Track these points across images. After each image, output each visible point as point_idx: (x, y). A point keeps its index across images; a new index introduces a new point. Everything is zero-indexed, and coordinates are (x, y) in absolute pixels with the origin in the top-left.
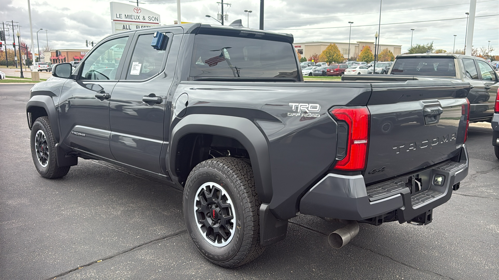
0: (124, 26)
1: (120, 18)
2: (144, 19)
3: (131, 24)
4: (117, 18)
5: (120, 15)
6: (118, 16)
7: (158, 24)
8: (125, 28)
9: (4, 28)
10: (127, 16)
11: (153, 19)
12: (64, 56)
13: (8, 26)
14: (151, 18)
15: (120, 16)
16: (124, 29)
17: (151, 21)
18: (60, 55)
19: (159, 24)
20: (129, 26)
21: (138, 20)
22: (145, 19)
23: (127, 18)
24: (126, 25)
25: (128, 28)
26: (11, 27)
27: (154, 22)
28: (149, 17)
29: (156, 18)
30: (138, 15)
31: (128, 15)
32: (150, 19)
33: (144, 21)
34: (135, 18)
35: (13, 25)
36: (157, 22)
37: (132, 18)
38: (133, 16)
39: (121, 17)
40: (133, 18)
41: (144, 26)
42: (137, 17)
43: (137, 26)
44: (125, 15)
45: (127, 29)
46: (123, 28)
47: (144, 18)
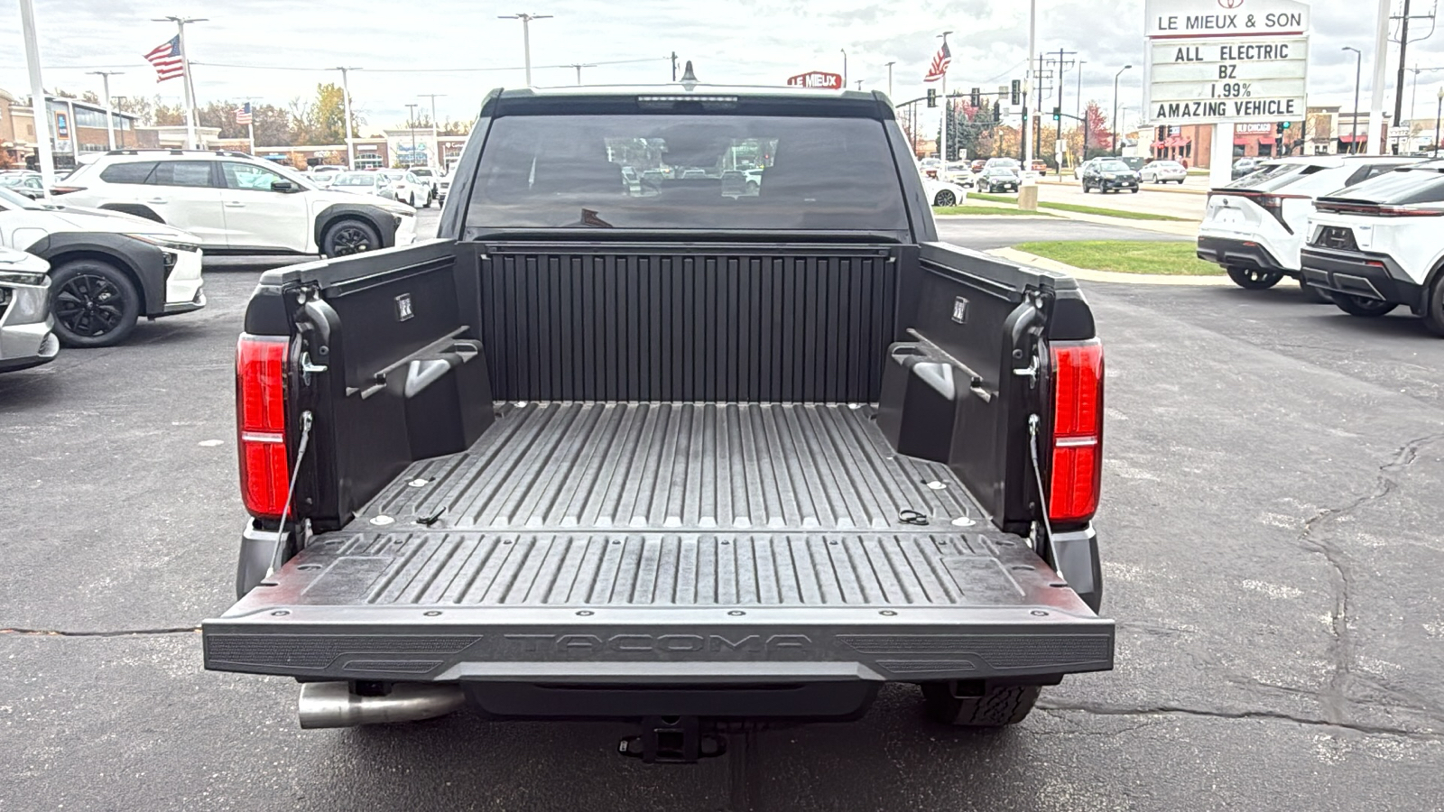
0: (1180, 50)
1: (1170, 28)
2: (1249, 24)
3: (1204, 44)
4: (1160, 28)
5: (1172, 20)
6: (1165, 24)
7: (1301, 33)
8: (1182, 58)
9: (1041, 71)
10: (1193, 20)
11: (1283, 20)
12: (1188, 138)
13: (1051, 65)
14: (1275, 19)
15: (1170, 23)
16: (1180, 61)
17: (1277, 29)
18: (1169, 135)
19: (1305, 35)
20: (1197, 49)
21: (1232, 30)
22: (1253, 25)
23: (1192, 27)
24: (1188, 49)
25: (1192, 55)
26: (1058, 65)
27: (1288, 28)
28: (1270, 17)
29: (1293, 16)
30: (1231, 12)
31: (1197, 18)
32: (1271, 23)
33: (1252, 30)
34: (1221, 24)
35: (1061, 62)
36: (1295, 28)
37: (1209, 25)
38: (1214, 19)
39: (1172, 26)
40: (1214, 24)
41: (1246, 45)
42: (1228, 21)
43: (1223, 48)
44: (1189, 19)
45: (1188, 59)
46: (1178, 58)
47: (1250, 20)
